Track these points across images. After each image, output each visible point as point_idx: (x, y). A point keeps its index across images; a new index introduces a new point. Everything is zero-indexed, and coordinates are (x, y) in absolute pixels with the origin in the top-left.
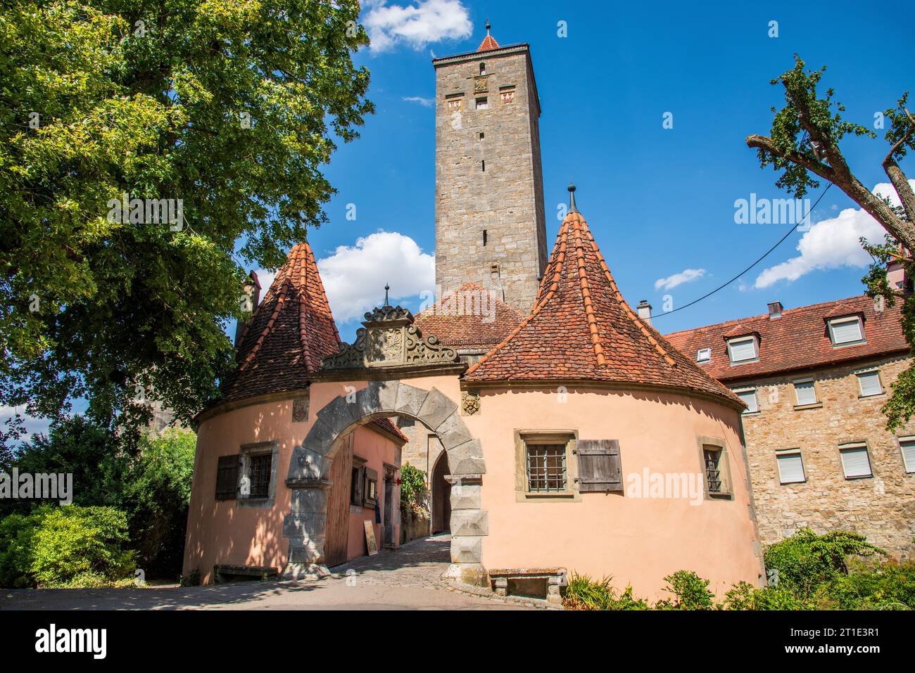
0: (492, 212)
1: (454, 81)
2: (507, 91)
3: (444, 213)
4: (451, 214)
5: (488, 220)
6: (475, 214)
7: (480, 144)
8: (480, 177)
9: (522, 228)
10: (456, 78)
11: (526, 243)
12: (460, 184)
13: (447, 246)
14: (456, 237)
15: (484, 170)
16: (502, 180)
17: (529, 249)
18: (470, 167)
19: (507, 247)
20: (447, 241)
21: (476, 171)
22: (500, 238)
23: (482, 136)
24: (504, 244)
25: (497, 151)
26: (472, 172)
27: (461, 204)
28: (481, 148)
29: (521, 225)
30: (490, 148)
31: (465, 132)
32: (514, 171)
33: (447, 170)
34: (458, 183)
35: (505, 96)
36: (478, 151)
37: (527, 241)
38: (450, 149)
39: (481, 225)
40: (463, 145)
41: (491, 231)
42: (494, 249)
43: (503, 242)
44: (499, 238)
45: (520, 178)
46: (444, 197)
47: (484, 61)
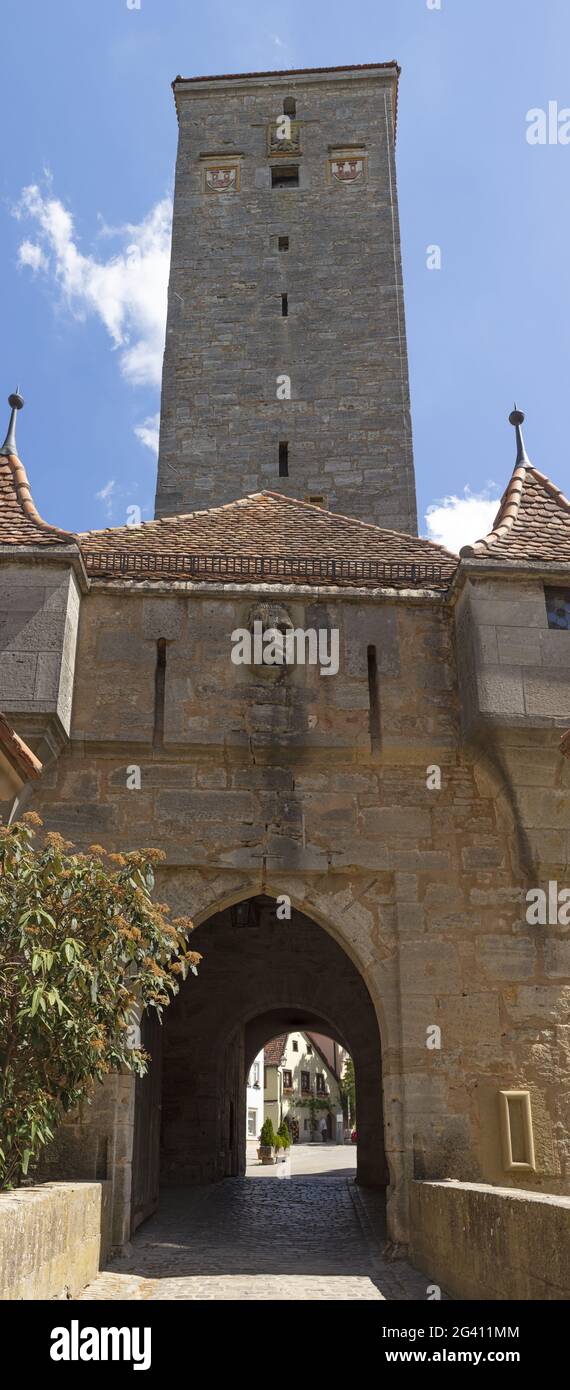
0: (305, 403)
1: (222, 128)
2: (346, 154)
3: (183, 398)
4: (200, 402)
5: (291, 420)
6: (262, 406)
7: (276, 260)
8: (276, 326)
9: (376, 442)
10: (225, 122)
11: (385, 475)
12: (226, 339)
13: (187, 472)
14: (211, 453)
15: (285, 313)
16: (331, 336)
17: (392, 488)
18: (252, 305)
19: (339, 481)
20: (187, 460)
21: (265, 314)
22: (321, 462)
23: (284, 243)
24: (330, 474)
25: (320, 276)
26: (255, 317)
27: (226, 382)
28: (280, 267)
29: (372, 436)
30: (301, 267)
31: (244, 232)
32: (359, 319)
33: (195, 308)
34: (220, 337)
35: (341, 165)
36: (272, 273)
37: (389, 470)
38: (207, 265)
39: (274, 430)
40: (236, 259)
41: (299, 445)
42: (306, 484)
43: (327, 468)
44: (318, 460)
45: (373, 334)
46: (185, 363)
47: (294, 93)
